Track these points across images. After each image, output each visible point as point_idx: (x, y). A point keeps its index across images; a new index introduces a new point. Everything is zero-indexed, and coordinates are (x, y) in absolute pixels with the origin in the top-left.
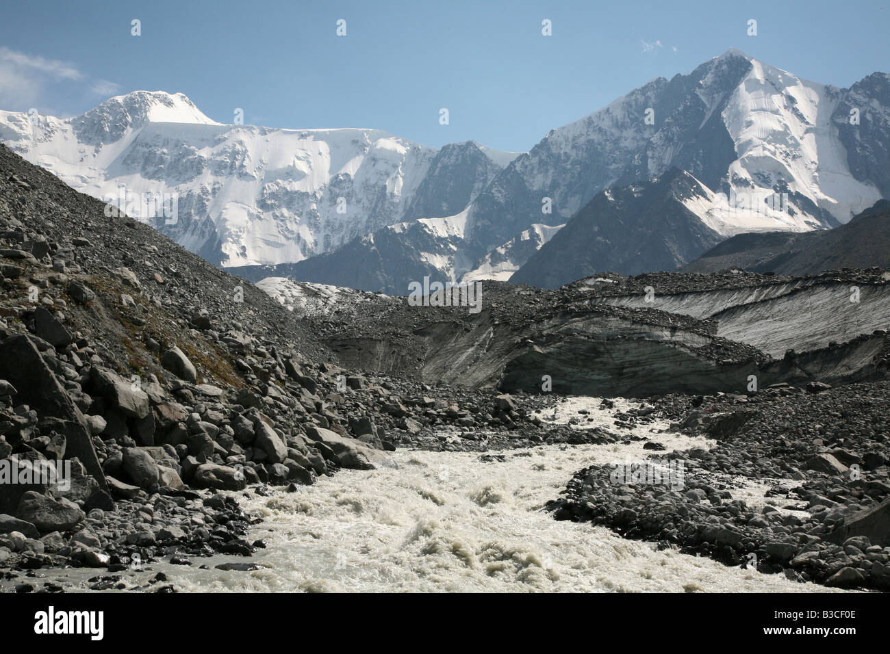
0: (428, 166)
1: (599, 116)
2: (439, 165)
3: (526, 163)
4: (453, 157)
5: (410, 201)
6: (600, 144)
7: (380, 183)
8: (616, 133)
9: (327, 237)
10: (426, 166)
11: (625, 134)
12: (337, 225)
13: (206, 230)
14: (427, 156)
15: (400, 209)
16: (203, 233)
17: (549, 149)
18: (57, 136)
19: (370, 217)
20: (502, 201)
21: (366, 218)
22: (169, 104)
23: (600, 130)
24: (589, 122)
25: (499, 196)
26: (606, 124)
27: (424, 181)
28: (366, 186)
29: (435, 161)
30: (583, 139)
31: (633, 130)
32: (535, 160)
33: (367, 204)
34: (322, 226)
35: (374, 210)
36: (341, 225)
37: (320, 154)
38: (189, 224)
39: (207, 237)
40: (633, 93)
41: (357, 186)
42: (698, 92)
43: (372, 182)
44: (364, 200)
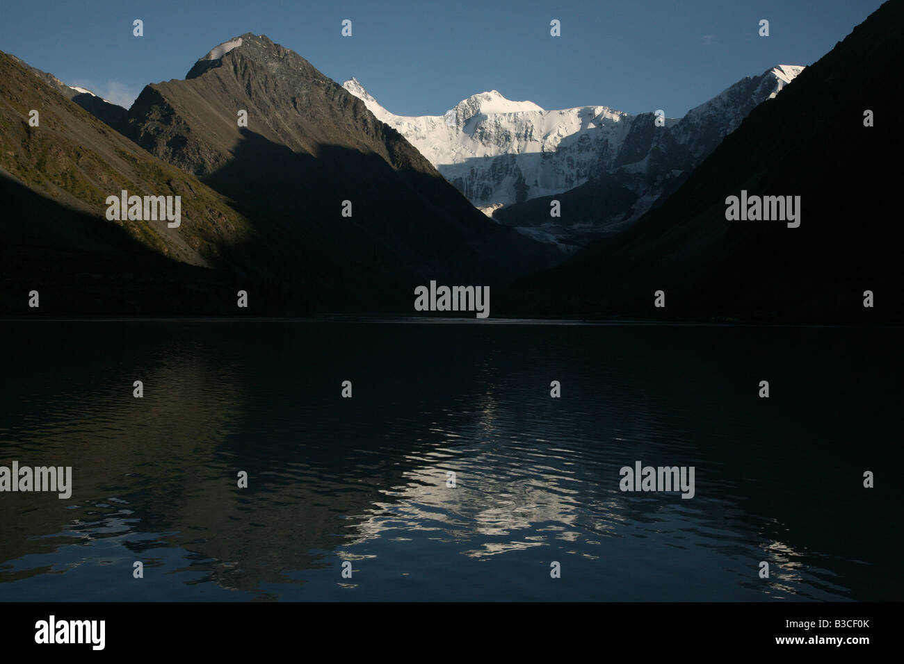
0: (630, 126)
1: (715, 100)
2: (636, 126)
3: (677, 130)
4: (643, 122)
5: (621, 147)
6: (715, 116)
7: (605, 138)
8: (724, 110)
9: (578, 171)
10: (629, 127)
11: (728, 110)
12: (583, 164)
13: (517, 173)
14: (630, 121)
15: (616, 153)
16: (515, 174)
17: (688, 121)
18: (438, 127)
19: (600, 158)
20: (664, 151)
21: (598, 159)
22: (489, 99)
23: (715, 109)
24: (710, 104)
25: (663, 148)
26: (718, 105)
27: (628, 135)
28: (597, 141)
29: (634, 123)
30: (706, 114)
31: (733, 107)
32: (681, 128)
33: (598, 151)
34: (575, 165)
35: (602, 153)
36: (585, 164)
37: (572, 123)
38: (507, 171)
39: (517, 177)
40: (733, 86)
41: (592, 141)
42: (753, 97)
43: (601, 138)
44: (597, 149)
